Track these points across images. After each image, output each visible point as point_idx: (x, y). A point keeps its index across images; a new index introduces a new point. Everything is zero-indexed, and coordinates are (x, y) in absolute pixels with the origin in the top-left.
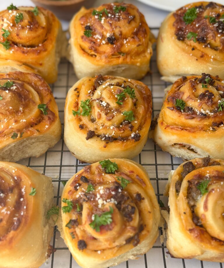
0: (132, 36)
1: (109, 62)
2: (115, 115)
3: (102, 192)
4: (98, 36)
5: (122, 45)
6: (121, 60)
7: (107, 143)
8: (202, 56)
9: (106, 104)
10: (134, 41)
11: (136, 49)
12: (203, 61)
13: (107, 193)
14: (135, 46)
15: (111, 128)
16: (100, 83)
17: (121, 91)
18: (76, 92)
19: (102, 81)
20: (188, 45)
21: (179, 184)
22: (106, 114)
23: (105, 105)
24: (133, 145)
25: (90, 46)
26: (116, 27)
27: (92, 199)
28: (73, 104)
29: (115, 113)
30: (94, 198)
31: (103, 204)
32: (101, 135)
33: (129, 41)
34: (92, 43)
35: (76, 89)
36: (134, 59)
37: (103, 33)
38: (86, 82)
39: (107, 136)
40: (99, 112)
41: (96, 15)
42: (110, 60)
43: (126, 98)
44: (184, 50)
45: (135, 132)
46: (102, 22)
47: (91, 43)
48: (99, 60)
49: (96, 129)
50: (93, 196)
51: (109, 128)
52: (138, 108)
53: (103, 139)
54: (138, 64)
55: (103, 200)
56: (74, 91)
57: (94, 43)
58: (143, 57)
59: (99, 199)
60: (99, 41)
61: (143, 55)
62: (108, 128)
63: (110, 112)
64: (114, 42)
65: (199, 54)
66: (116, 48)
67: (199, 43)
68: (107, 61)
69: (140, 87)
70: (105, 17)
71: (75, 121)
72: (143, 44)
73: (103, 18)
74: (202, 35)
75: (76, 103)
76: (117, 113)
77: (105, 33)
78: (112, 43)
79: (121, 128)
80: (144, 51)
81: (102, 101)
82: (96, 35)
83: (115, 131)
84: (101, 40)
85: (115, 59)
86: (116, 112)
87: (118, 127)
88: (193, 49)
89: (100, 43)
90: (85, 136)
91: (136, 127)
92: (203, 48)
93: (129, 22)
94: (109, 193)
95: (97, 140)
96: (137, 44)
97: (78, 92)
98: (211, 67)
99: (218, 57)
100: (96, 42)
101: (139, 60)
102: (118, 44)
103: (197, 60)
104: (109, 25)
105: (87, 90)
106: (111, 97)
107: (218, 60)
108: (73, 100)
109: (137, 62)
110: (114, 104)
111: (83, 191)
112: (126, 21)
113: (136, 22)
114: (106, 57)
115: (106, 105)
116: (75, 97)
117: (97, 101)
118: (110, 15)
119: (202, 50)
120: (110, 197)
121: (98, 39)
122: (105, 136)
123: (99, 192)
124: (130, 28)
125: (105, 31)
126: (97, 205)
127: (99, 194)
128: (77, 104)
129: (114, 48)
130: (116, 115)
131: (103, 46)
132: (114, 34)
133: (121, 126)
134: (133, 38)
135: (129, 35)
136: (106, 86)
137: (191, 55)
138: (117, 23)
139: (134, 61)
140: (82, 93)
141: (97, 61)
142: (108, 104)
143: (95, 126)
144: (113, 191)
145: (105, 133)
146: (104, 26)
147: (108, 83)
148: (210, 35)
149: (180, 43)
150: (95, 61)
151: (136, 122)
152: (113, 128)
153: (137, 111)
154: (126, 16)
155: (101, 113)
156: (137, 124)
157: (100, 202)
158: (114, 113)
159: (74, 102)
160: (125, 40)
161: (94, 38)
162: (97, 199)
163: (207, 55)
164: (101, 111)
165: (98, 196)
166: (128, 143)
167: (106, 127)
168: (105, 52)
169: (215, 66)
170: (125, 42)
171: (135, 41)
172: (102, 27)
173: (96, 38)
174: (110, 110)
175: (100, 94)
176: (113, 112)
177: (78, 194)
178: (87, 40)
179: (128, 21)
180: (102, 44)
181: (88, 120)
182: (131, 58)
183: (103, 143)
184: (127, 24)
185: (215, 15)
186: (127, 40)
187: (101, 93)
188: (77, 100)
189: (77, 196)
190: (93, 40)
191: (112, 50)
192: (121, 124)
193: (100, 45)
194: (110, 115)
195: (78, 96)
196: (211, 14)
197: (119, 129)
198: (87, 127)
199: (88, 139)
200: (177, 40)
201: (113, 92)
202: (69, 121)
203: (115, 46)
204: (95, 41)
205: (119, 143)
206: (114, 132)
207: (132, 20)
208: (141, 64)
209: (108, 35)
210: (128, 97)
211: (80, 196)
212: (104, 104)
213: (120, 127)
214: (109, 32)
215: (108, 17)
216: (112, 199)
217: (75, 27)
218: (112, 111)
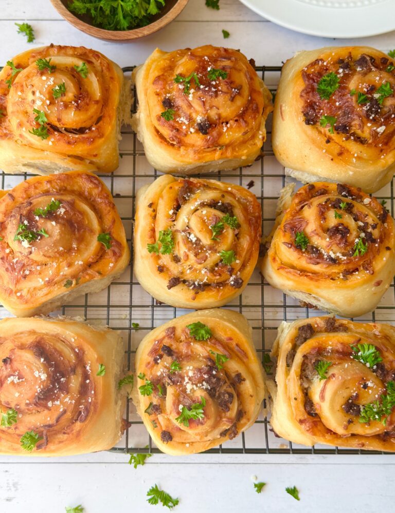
0: (236, 118)
1: (200, 159)
2: (209, 256)
3: (191, 374)
4: (183, 119)
5: (220, 134)
6: (217, 154)
7: (197, 293)
8: (340, 154)
9: (196, 239)
10: (239, 127)
11: (242, 139)
12: (342, 162)
13: (198, 376)
14: (240, 135)
15: (203, 272)
16: (187, 198)
17: (218, 220)
18: (152, 209)
19: (189, 194)
20: (320, 132)
21: (291, 356)
22: (196, 255)
23: (194, 240)
24: (233, 292)
25: (171, 136)
26: (211, 107)
27: (178, 384)
28: (148, 233)
29: (209, 254)
30: (181, 382)
31: (193, 390)
32: (188, 281)
33: (231, 126)
34: (174, 131)
35: (150, 205)
36: (237, 152)
37: (190, 115)
38: (165, 191)
39: (196, 283)
40: (185, 252)
41: (181, 83)
42: (201, 155)
43: (225, 231)
44: (314, 142)
45: (236, 274)
46: (191, 97)
47: (172, 131)
48: (184, 155)
49: (182, 273)
50: (180, 379)
51: (200, 271)
52: (242, 240)
53: (191, 288)
54: (244, 158)
55: (193, 384)
56: (147, 208)
57: (178, 130)
58: (251, 145)
59: (188, 383)
60: (184, 127)
61: (251, 142)
62: (198, 272)
63: (201, 251)
64: (208, 131)
65: (336, 150)
66: (210, 140)
67: (338, 133)
68: (197, 157)
69: (245, 201)
70: (195, 89)
71: (151, 260)
72: (252, 128)
73: (192, 91)
74: (343, 120)
75: (151, 230)
76: (212, 253)
77: (194, 115)
78: (206, 133)
79: (216, 272)
80: (254, 137)
81: (190, 234)
82: (180, 117)
83: (208, 277)
84: (189, 127)
85: (208, 154)
86: (210, 252)
87: (212, 270)
88: (328, 141)
89: (187, 132)
90: (166, 283)
91: (238, 268)
92: (343, 141)
93: (233, 99)
94: (200, 377)
95: (182, 289)
96: (243, 131)
97: (154, 211)
98: (353, 171)
99: (365, 155)
100: (181, 130)
101: (245, 151)
102: (215, 133)
103: (332, 160)
104: (201, 104)
105: (167, 210)
106: (202, 229)
107: (364, 159)
108: (147, 225)
109: (243, 155)
110: (207, 241)
111: (166, 367)
112: (228, 97)
113: (243, 97)
114: (195, 152)
115: (196, 241)
116: (150, 219)
117: (183, 233)
118: (202, 87)
119: (341, 143)
120: (201, 380)
121: (183, 123)
122: (194, 284)
123: (187, 373)
124: (233, 108)
125: (194, 112)
126: (184, 391)
127: (188, 376)
128: (153, 230)
129: (207, 141)
130: (211, 257)
131: (192, 135)
132: (208, 117)
133: (216, 269)
134: (236, 121)
135: (231, 118)
136: (196, 206)
137: (324, 151)
138: (213, 99)
139: (237, 154)
140: (160, 213)
141: (181, 156)
142: (198, 240)
143: (180, 269)
144: (205, 374)
145: (194, 278)
146: (192, 104)
147: (198, 202)
148: (356, 122)
149: (308, 128)
150: (178, 156)
151: (238, 261)
152: (206, 272)
153: (240, 243)
154: (228, 88)
155: (188, 253)
156: (239, 265)
157: (189, 387)
158: (207, 254)
159: (148, 228)
160: (224, 124)
161: (178, 122)
162: (185, 383)
163: (348, 151)
164: (189, 250)
165: (187, 379)
166: (226, 290)
167: (196, 270)
168: (193, 146)
169: (357, 169)
170: (225, 129)
171: (241, 126)
172: (190, 106)
173: (180, 122)
174: (202, 248)
175: (186, 221)
176: (206, 251)
177: (159, 370)
178: (166, 125)
179: (231, 97)
180: (189, 133)
181: (170, 260)
182: (234, 149)
183: (191, 293)
184: (229, 102)
185: (367, 88)
186: (229, 125)
187: (189, 220)
188: (153, 225)
189: (159, 374)
190: (176, 125)
191: (205, 143)
192: (217, 265)
193: (186, 135)
194: (201, 256)
195: (155, 217)
196: (362, 86)
197: (213, 274)
198: (168, 269)
199: (170, 287)
200: (304, 123)
201: (206, 221)
202: (142, 257)
203: (210, 138)
204: (178, 128)
205: (213, 293)
206: (206, 278)
207: (236, 95)
208: (248, 156)
209: (199, 119)
210: (228, 228)
211: (162, 374)
212: (193, 238)
213: (214, 270)
214: (200, 114)
215: (199, 88)
216: (204, 383)
217: (146, 94)
218: (205, 249)
